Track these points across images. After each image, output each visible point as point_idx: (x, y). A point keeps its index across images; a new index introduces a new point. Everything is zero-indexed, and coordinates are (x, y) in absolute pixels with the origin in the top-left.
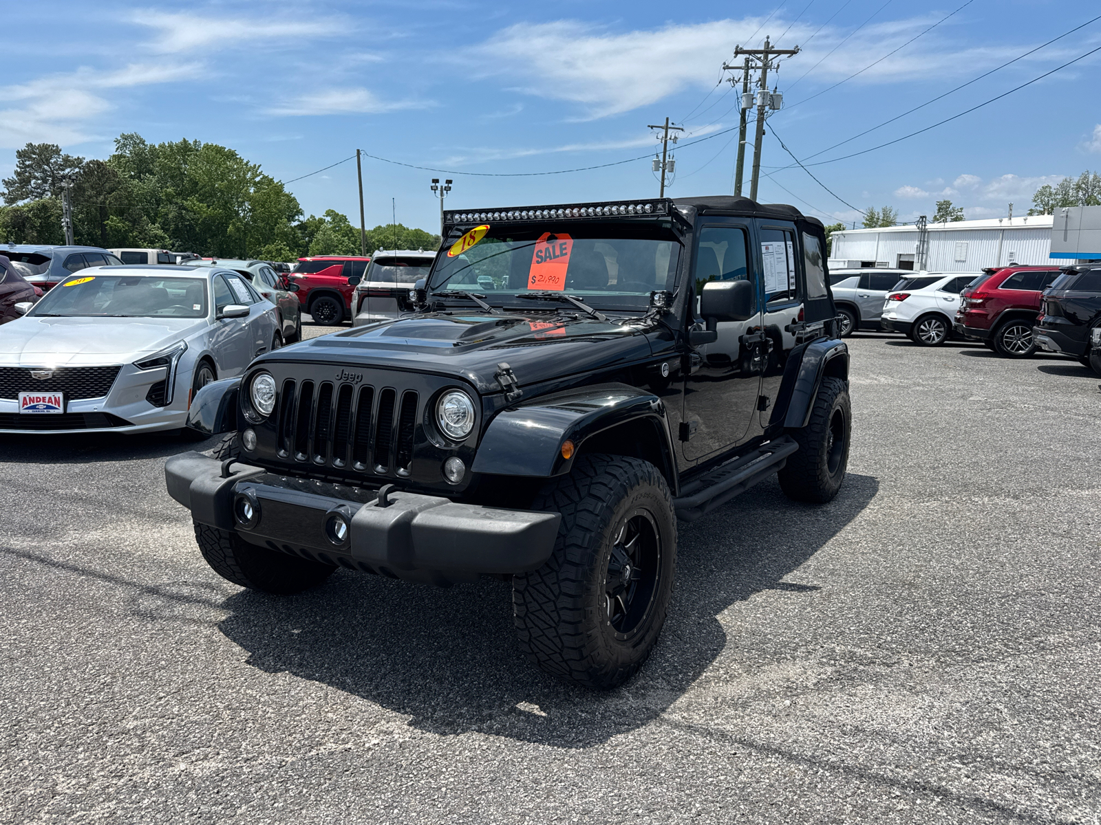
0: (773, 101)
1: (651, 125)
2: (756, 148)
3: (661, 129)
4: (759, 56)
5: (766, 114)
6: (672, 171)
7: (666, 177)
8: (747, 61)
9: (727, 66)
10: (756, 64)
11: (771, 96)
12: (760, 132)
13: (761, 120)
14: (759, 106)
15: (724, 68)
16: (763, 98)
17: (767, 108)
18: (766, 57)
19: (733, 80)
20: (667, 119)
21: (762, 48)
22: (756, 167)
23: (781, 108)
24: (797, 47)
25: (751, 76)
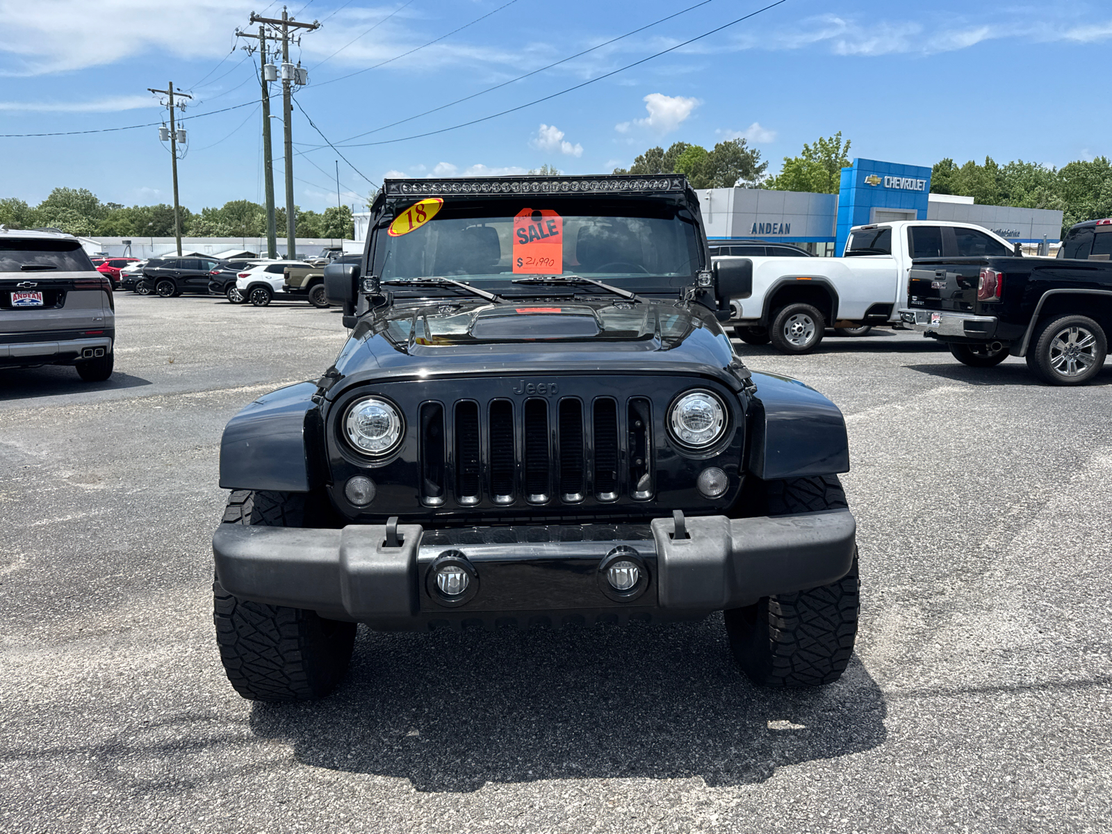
0: (298, 76)
1: (152, 88)
2: (286, 124)
3: (164, 94)
4: (277, 26)
5: (292, 88)
6: (184, 141)
7: (177, 148)
8: (262, 30)
9: (241, 33)
10: (276, 35)
11: (296, 70)
12: (288, 108)
13: (287, 95)
14: (284, 80)
15: (237, 34)
16: (289, 72)
17: (293, 83)
18: (286, 29)
19: (250, 48)
20: (171, 84)
21: (280, 19)
22: (288, 143)
23: (307, 84)
24: (317, 22)
25: (269, 47)
